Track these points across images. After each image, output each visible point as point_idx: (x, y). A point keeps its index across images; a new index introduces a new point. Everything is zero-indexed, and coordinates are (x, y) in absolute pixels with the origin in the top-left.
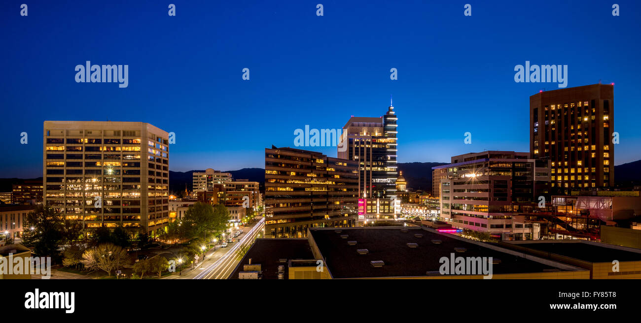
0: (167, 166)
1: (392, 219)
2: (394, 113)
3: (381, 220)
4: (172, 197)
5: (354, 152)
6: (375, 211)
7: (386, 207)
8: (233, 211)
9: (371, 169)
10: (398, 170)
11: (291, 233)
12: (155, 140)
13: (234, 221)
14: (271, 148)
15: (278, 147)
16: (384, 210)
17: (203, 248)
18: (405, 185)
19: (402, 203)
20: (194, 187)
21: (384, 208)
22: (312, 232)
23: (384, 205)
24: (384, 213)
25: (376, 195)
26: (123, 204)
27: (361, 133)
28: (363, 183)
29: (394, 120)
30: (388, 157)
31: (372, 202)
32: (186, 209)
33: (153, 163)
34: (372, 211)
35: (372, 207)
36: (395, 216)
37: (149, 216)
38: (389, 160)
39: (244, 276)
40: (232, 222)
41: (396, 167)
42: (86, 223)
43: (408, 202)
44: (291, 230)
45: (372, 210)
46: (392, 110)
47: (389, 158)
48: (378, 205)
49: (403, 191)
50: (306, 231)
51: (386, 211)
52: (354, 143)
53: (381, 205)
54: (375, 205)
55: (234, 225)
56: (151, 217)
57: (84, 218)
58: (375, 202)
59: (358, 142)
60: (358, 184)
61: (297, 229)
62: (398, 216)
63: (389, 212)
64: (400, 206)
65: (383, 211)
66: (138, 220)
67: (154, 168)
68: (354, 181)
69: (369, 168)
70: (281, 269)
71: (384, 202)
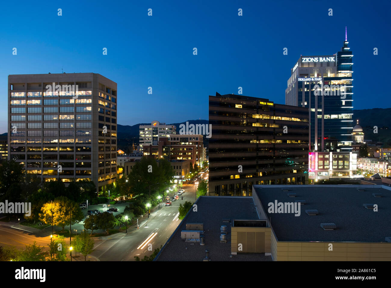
0: (115, 118)
1: (347, 177)
2: (349, 49)
3: (334, 177)
4: (120, 152)
5: (304, 97)
6: (328, 167)
7: (341, 162)
8: (177, 167)
9: (323, 117)
10: (353, 118)
11: (235, 191)
12: (104, 91)
13: (178, 177)
14: (215, 96)
15: (221, 94)
16: (338, 165)
17: (148, 205)
18: (362, 136)
19: (358, 157)
20: (140, 141)
21: (338, 163)
22: (257, 190)
23: (338, 159)
24: (338, 169)
25: (329, 147)
26: (76, 158)
27: (311, 74)
28: (314, 134)
29: (349, 57)
30: (342, 102)
31: (324, 156)
32: (133, 164)
33: (103, 115)
34: (324, 167)
35: (324, 163)
36: (351, 173)
37: (99, 171)
38: (344, 106)
39: (186, 235)
40: (176, 179)
41: (352, 114)
42: (44, 177)
43: (366, 156)
44: (235, 188)
45: (324, 165)
46: (346, 46)
47: (344, 104)
48: (331, 160)
49: (360, 143)
50: (251, 189)
51: (340, 167)
52: (303, 86)
53: (334, 159)
54: (328, 159)
55: (178, 182)
56: (100, 172)
57: (42, 173)
58: (327, 156)
59: (308, 85)
60: (307, 135)
61: (242, 187)
62: (354, 173)
63: (343, 168)
64: (356, 160)
65: (336, 167)
66: (90, 175)
67: (104, 121)
68: (304, 131)
69: (321, 116)
70: (224, 229)
71: (338, 156)
